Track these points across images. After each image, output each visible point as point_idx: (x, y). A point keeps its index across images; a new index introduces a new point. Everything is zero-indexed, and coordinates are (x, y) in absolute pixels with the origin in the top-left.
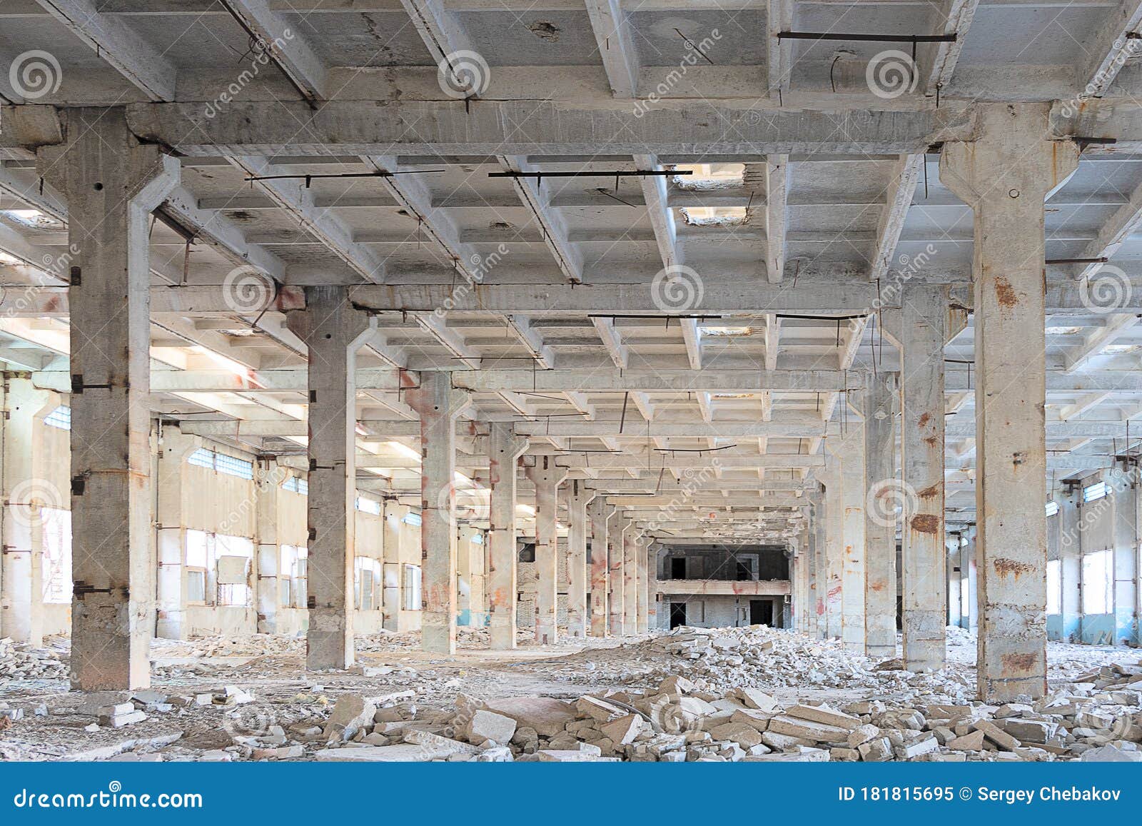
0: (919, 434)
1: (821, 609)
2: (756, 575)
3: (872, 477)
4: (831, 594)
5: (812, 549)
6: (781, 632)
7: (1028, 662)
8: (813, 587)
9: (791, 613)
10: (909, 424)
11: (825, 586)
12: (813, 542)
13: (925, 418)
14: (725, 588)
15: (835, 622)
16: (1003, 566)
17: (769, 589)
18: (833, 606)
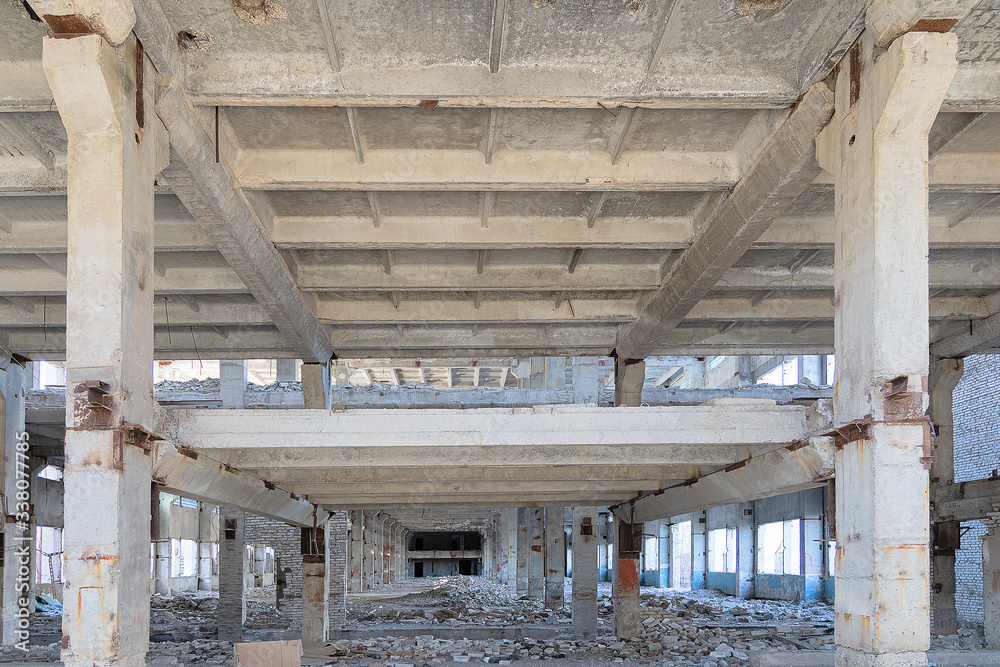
0: (535, 517)
1: (498, 570)
2: (462, 546)
3: (519, 523)
4: (504, 564)
5: (494, 539)
6: (476, 578)
7: (559, 598)
8: (494, 557)
9: (482, 567)
10: (531, 514)
11: (500, 560)
12: (495, 536)
13: (537, 512)
14: (446, 555)
15: (505, 576)
16: (552, 571)
17: (470, 555)
18: (504, 569)
